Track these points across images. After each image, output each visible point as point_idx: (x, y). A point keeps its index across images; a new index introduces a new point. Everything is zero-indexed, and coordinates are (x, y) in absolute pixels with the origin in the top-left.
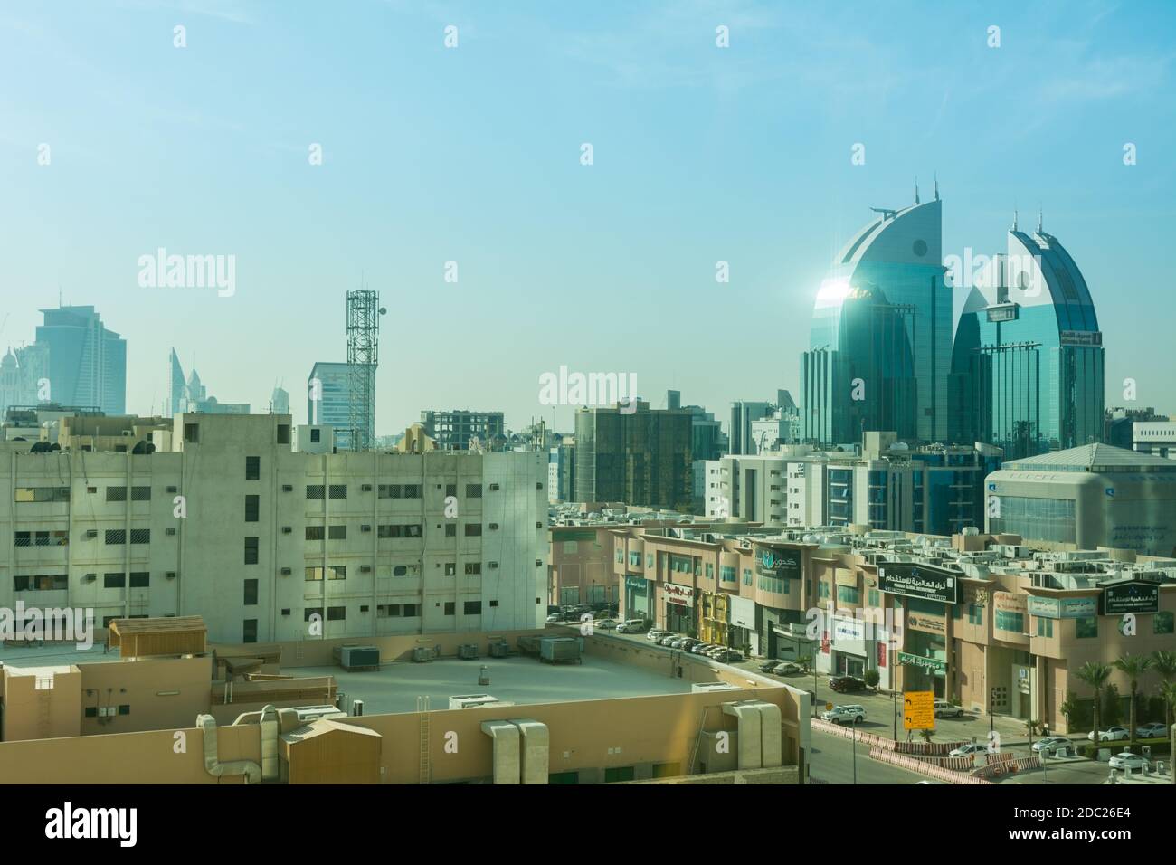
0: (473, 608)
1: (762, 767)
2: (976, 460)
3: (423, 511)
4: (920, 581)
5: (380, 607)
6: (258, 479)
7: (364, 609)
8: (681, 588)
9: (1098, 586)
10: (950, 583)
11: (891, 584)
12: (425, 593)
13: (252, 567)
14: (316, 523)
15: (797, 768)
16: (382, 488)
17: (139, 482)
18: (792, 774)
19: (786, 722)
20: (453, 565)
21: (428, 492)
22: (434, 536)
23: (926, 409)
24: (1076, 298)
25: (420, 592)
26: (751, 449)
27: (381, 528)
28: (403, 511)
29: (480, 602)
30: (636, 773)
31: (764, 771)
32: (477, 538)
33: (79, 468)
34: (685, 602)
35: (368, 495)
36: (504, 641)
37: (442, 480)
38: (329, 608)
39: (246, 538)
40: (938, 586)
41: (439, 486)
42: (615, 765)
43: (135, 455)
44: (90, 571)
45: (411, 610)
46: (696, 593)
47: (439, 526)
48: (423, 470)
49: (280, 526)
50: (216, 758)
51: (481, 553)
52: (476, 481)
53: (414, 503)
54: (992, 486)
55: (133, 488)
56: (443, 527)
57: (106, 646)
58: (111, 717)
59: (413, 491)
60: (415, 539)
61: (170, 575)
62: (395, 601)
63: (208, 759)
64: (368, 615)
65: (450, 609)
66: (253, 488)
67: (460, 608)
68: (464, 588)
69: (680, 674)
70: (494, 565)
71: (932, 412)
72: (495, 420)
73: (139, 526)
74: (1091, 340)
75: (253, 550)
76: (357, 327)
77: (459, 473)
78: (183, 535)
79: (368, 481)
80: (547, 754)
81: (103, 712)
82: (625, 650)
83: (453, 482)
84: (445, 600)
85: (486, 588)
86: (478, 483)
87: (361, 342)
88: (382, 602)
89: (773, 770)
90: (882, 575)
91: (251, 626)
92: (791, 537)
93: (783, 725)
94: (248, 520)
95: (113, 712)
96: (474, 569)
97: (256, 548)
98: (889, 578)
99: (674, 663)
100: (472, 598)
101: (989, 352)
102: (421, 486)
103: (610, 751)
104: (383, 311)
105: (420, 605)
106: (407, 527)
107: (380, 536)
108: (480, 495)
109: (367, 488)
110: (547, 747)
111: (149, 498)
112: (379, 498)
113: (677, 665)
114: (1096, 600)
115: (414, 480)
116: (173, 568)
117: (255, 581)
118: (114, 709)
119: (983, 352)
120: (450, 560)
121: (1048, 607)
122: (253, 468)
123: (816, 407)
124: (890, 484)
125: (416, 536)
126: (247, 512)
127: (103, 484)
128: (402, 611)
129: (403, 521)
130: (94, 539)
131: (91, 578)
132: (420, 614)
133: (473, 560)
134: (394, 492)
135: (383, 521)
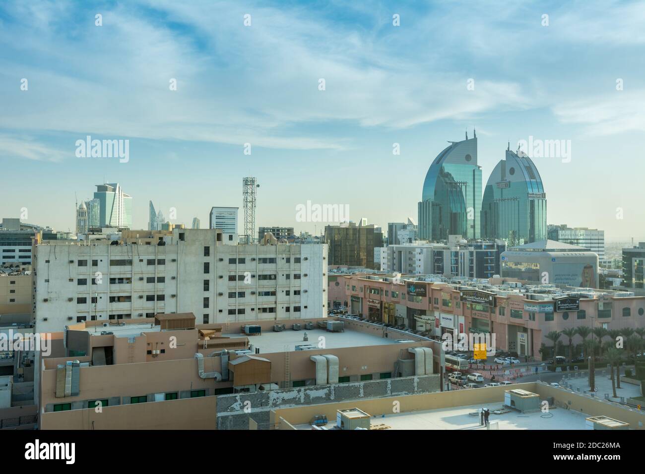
0: (297, 309)
1: (425, 374)
2: (496, 246)
3: (276, 268)
4: (478, 297)
5: (259, 309)
6: (209, 256)
7: (253, 309)
8: (375, 301)
9: (553, 298)
10: (491, 298)
11: (465, 299)
12: (277, 303)
13: (207, 292)
14: (233, 274)
15: (440, 375)
16: (260, 259)
17: (161, 257)
18: (438, 377)
19: (435, 356)
20: (289, 291)
21: (278, 261)
22: (281, 279)
23: (471, 226)
24: (534, 179)
25: (276, 303)
26: (397, 242)
27: (259, 276)
28: (268, 269)
29: (300, 307)
30: (373, 377)
31: (426, 376)
32: (299, 280)
33: (136, 252)
34: (376, 307)
35: (254, 262)
36: (311, 323)
37: (284, 256)
38: (238, 309)
39: (204, 280)
40: (486, 300)
41: (283, 259)
42: (364, 374)
43: (159, 246)
44: (141, 294)
45: (272, 310)
46: (381, 303)
47: (283, 275)
48: (276, 251)
49: (218, 275)
50: (203, 371)
51: (300, 286)
52: (298, 256)
53: (272, 266)
54: (503, 258)
55: (158, 260)
56: (285, 275)
57: (152, 325)
58: (158, 354)
59: (272, 261)
60: (273, 280)
61: (173, 296)
62: (265, 306)
63: (200, 371)
64: (254, 312)
65: (288, 309)
66: (207, 259)
67: (292, 309)
68: (293, 300)
69: (387, 336)
70: (306, 291)
71: (474, 227)
72: (290, 230)
73: (161, 275)
74: (541, 196)
75: (207, 286)
76: (247, 193)
77: (291, 253)
78: (178, 279)
79: (254, 256)
80: (338, 369)
81: (154, 352)
82: (362, 326)
83: (289, 257)
84: (285, 306)
85: (303, 300)
86: (299, 257)
87: (249, 199)
88: (260, 307)
89: (430, 376)
90: (462, 295)
91: (206, 317)
92: (420, 279)
93: (433, 357)
94: (205, 273)
95: (158, 352)
96: (297, 293)
97: (208, 284)
98: (464, 296)
99: (384, 332)
100: (297, 305)
101: (498, 201)
102: (276, 258)
103: (363, 368)
104: (258, 186)
105: (275, 308)
106: (270, 275)
107: (259, 279)
108: (300, 262)
109: (254, 260)
110: (338, 366)
111: (164, 264)
112: (259, 263)
113: (385, 332)
114: (553, 304)
115: (272, 256)
116: (174, 293)
117: (208, 298)
118: (159, 351)
119: (495, 201)
120: (288, 289)
121: (533, 308)
122: (207, 252)
123: (425, 224)
124: (460, 257)
125: (274, 279)
126: (204, 269)
127: (145, 258)
128: (268, 310)
129: (268, 273)
130: (142, 281)
131: (141, 297)
132: (275, 312)
133: (297, 289)
134: (264, 261)
135: (261, 273)
